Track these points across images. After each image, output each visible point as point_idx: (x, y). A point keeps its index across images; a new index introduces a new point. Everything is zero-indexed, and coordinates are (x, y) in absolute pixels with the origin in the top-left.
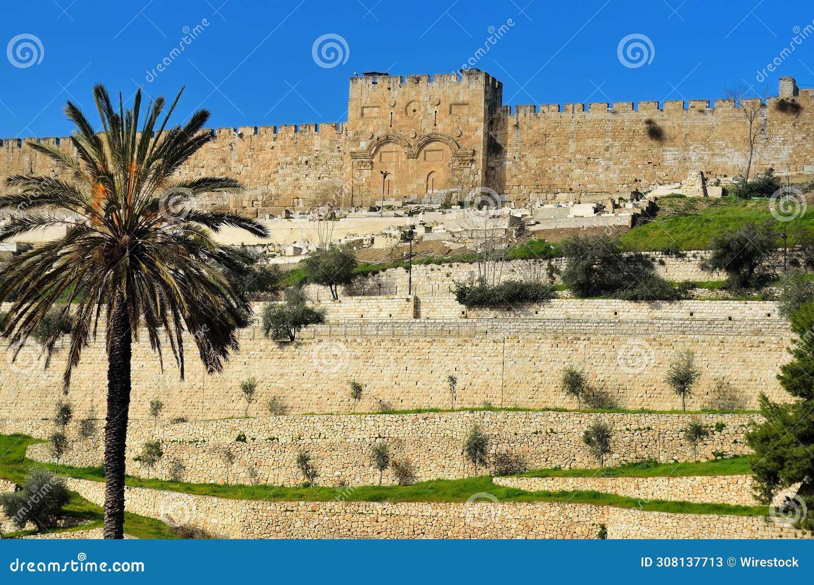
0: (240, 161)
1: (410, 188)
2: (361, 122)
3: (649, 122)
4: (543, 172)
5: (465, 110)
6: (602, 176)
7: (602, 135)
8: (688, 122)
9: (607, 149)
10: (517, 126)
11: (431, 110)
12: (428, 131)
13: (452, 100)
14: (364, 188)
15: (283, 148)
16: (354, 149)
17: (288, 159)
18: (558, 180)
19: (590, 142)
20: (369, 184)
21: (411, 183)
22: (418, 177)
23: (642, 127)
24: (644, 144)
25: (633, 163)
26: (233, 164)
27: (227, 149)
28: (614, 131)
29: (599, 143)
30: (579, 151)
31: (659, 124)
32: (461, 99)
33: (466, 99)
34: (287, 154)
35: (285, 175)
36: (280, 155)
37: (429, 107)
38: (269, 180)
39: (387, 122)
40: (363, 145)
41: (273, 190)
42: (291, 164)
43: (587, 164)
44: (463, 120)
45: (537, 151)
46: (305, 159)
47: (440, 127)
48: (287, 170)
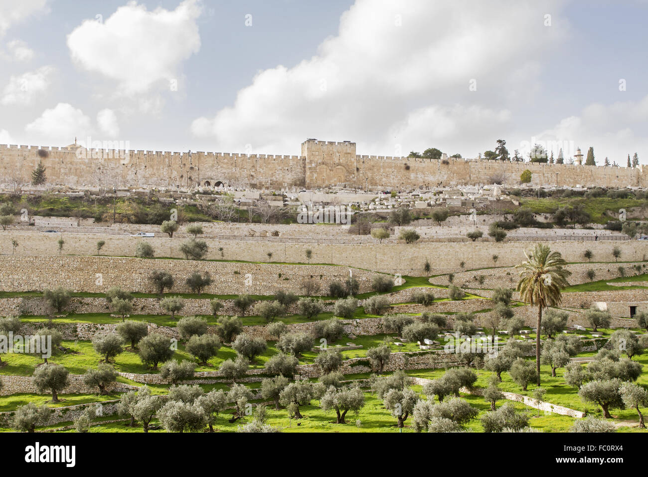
0: (260, 167)
1: (331, 181)
2: (312, 157)
3: (405, 164)
4: (373, 179)
5: (349, 155)
6: (392, 181)
7: (391, 167)
8: (417, 165)
9: (393, 172)
10: (363, 162)
11: (338, 155)
12: (337, 162)
13: (345, 152)
14: (314, 181)
15: (278, 163)
16: (310, 166)
17: (280, 168)
18: (378, 181)
19: (387, 169)
20: (316, 179)
21: (332, 180)
22: (334, 178)
23: (403, 166)
24: (403, 172)
25: (401, 178)
26: (258, 168)
27: (255, 162)
28: (395, 166)
29: (390, 170)
30: (384, 173)
31: (408, 165)
32: (348, 151)
33: (350, 152)
34: (279, 166)
35: (279, 174)
36: (277, 166)
37: (337, 153)
38: (272, 175)
39: (322, 157)
40: (313, 165)
41: (275, 179)
42: (281, 170)
43: (387, 177)
44: (349, 159)
45: (371, 172)
46: (286, 168)
47: (341, 161)
48: (280, 172)
